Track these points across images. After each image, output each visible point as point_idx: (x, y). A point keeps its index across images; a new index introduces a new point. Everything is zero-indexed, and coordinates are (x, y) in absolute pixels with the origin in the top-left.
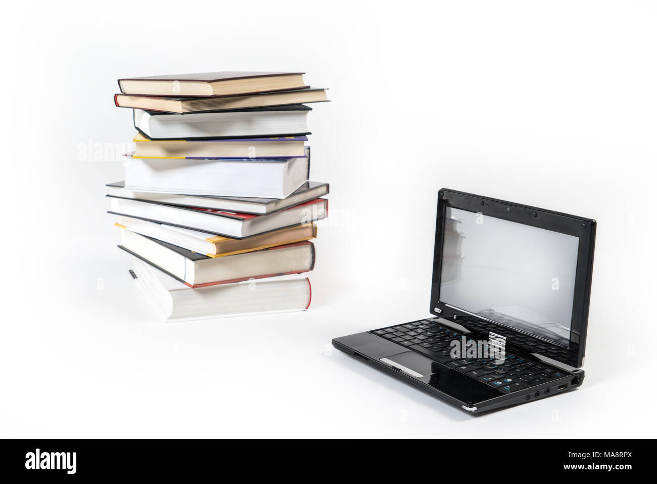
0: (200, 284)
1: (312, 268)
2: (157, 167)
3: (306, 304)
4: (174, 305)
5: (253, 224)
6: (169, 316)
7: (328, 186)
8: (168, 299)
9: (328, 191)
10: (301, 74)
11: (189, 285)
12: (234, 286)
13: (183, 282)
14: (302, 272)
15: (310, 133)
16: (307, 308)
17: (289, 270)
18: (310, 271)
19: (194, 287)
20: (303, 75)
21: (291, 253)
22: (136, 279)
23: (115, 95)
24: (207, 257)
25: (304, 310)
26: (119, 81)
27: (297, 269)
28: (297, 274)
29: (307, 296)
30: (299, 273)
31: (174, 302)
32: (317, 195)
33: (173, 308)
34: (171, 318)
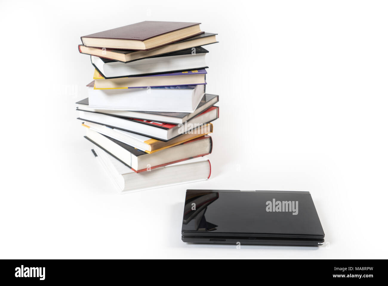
0: (141, 170)
1: (210, 152)
2: (109, 93)
3: (208, 176)
4: (125, 183)
5: (174, 131)
6: (123, 190)
7: (218, 97)
8: (122, 179)
9: (218, 100)
10: (198, 24)
11: (134, 170)
12: (162, 169)
13: (130, 168)
14: (205, 155)
15: (207, 67)
16: (208, 178)
17: (196, 155)
18: (210, 154)
19: (138, 172)
20: (200, 25)
21: (197, 144)
22: (97, 157)
23: (79, 45)
24: (145, 153)
25: (207, 180)
26: (81, 38)
27: (201, 153)
28: (201, 157)
29: (208, 171)
30: (202, 156)
31: (125, 181)
32: (211, 104)
33: (125, 185)
34: (124, 191)
